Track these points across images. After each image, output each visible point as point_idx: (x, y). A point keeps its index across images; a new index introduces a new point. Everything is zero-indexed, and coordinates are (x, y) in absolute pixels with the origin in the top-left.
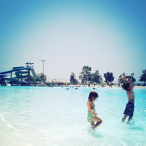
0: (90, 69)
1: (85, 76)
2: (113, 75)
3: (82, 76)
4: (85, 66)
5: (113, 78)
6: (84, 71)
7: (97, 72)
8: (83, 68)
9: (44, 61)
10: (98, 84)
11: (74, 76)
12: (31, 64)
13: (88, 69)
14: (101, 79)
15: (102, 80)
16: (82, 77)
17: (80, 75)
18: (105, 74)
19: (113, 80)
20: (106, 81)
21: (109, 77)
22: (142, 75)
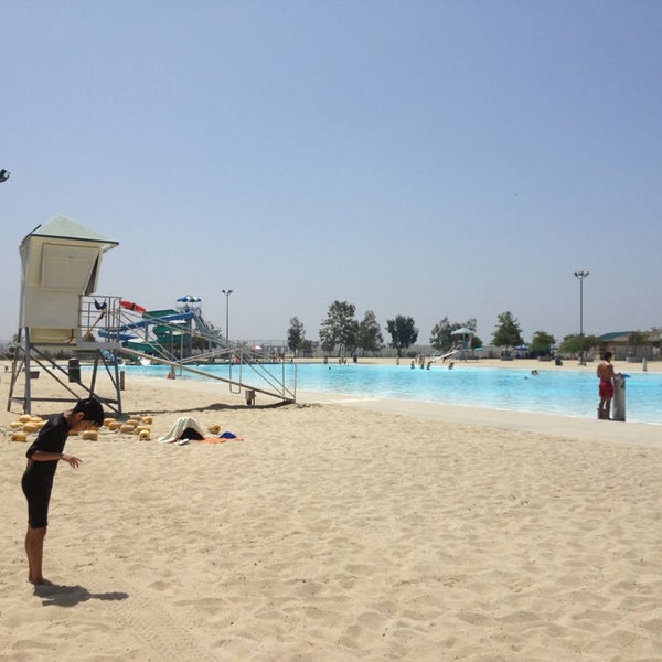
0: (350, 310)
1: (336, 332)
2: (415, 326)
3: (330, 331)
4: (337, 303)
5: (416, 335)
6: (335, 318)
7: (370, 317)
8: (332, 308)
9: (230, 292)
10: (370, 353)
11: (299, 331)
12: (193, 301)
13: (345, 310)
14: (380, 336)
15: (382, 341)
16: (329, 336)
17: (322, 328)
18: (391, 324)
19: (414, 340)
20: (394, 345)
21: (404, 332)
22: (497, 329)
